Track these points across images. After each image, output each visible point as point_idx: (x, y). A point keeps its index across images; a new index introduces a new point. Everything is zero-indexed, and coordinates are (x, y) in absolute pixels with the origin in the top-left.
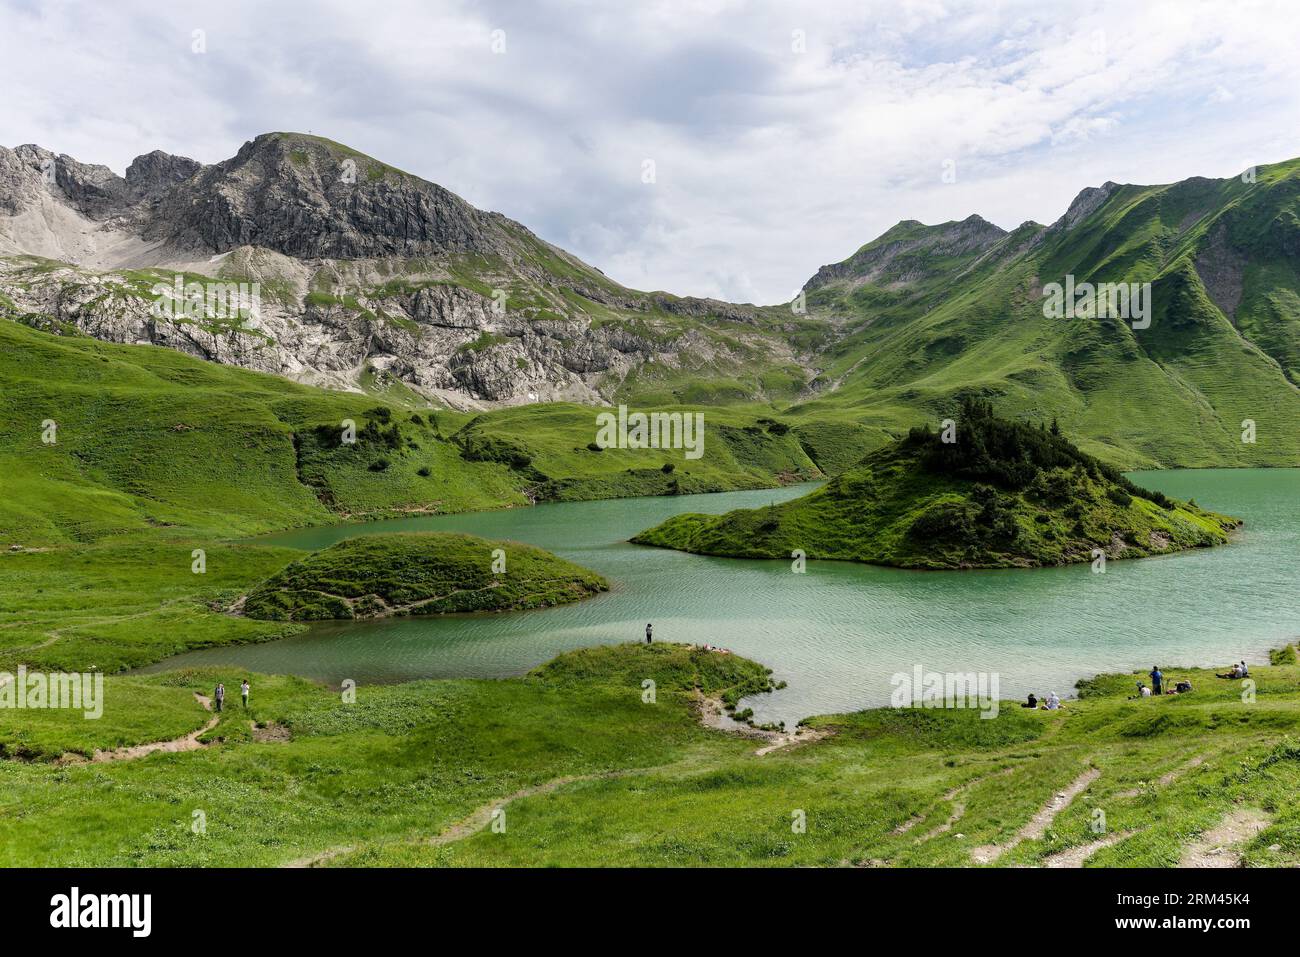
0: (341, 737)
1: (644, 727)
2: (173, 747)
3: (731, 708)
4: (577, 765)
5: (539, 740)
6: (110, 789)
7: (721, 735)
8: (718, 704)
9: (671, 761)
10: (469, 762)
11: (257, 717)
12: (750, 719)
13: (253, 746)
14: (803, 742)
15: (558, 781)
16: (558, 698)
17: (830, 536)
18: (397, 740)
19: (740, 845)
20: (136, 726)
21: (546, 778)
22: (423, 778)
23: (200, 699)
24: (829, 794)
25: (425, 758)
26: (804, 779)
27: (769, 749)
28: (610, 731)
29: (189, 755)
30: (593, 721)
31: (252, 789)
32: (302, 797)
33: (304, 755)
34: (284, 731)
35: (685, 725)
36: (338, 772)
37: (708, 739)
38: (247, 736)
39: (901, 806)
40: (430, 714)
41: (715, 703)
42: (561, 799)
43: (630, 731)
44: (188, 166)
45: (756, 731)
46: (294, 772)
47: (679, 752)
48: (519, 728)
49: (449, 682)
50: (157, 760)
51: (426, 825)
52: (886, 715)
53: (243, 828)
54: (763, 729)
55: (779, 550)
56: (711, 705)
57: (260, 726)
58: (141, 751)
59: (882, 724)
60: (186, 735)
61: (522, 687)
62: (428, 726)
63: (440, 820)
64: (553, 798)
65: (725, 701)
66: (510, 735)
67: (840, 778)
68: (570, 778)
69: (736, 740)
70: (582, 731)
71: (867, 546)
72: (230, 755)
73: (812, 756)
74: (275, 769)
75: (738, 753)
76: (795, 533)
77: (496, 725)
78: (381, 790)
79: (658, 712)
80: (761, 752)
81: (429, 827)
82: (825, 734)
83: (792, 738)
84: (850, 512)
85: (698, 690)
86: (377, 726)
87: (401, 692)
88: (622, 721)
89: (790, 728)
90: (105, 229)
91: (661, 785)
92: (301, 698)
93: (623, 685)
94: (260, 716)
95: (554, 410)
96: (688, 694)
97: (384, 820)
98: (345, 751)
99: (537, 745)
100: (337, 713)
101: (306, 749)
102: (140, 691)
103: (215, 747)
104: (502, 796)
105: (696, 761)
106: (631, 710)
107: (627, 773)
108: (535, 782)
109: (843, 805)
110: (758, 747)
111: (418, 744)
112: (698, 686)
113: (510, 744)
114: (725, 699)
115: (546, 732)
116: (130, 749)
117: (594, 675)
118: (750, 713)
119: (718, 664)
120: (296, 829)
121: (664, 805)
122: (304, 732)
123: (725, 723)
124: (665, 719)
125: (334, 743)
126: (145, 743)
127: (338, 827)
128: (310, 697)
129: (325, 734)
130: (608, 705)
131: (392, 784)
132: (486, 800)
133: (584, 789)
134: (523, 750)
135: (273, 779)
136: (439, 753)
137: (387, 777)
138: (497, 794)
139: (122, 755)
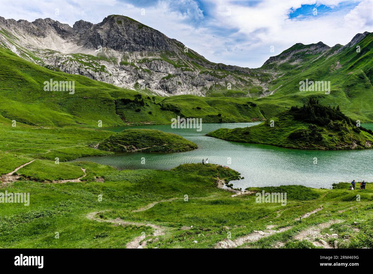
0: (117, 182)
1: (201, 186)
2: (73, 181)
3: (227, 183)
4: (180, 195)
5: (170, 187)
6: (53, 190)
7: (222, 190)
8: (223, 182)
9: (206, 196)
10: (150, 191)
11: (96, 175)
12: (232, 187)
13: (94, 183)
14: (246, 194)
15: (173, 199)
16: (178, 177)
17: (264, 137)
18: (132, 184)
19: (214, 219)
20: (64, 175)
21: (170, 197)
22: (137, 194)
23: (82, 169)
24: (245, 208)
25: (139, 190)
26: (241, 204)
27: (236, 195)
28: (190, 186)
29: (77, 184)
30: (187, 184)
31: (91, 193)
33: (107, 186)
34: (103, 179)
35: (213, 187)
36: (115, 191)
37: (219, 191)
38: (93, 180)
39: (264, 213)
40: (142, 178)
41: (222, 181)
42: (172, 203)
43: (196, 187)
44: (90, 24)
45: (233, 190)
46: (103, 190)
47: (209, 194)
48: (165, 184)
49: (149, 170)
50: (68, 184)
51: (134, 207)
52: (272, 189)
53: (85, 203)
54: (235, 190)
55: (248, 140)
56: (221, 182)
57: (97, 178)
58: (65, 182)
59: (270, 191)
60: (77, 179)
61: (169, 173)
62: (141, 181)
63: (138, 206)
64: (170, 203)
65: (225, 181)
66: (163, 185)
67: (252, 204)
68: (177, 198)
69: (226, 192)
70: (183, 186)
71: (275, 140)
72: (88, 184)
73: (247, 198)
74: (99, 189)
75: (226, 196)
76: (254, 136)
77: (160, 182)
78: (125, 197)
79: (205, 183)
80: (233, 196)
81: (135, 207)
82: (253, 192)
83: (243, 193)
84: (271, 130)
85: (218, 178)
86: (127, 180)
87: (136, 172)
88: (195, 184)
89: (243, 190)
90: (68, 42)
91: (202, 202)
92: (109, 171)
93: (197, 174)
94: (97, 175)
95: (188, 97)
96: (215, 178)
97: (123, 204)
98: (118, 186)
99: (170, 189)
100: (118, 176)
101: (108, 184)
102: (67, 166)
103: (84, 182)
104: (157, 201)
105: (213, 196)
106: (198, 181)
107: (193, 198)
108: (167, 198)
109: (248, 211)
110: (233, 194)
111: (138, 186)
112: (218, 176)
113: (162, 188)
114: (225, 180)
115: (173, 185)
116: (62, 181)
117: (189, 171)
118: (232, 185)
119: (225, 171)
121: (199, 207)
122: (108, 181)
123: (225, 187)
124: (207, 185)
125: (115, 183)
126: (66, 180)
127: (110, 205)
128: (112, 171)
129: (114, 181)
130: (192, 180)
131: (128, 195)
132: (152, 201)
133: (180, 201)
134: (166, 190)
135: (97, 191)
136: (143, 189)
137: (127, 193)
138: (155, 200)
139: (60, 182)
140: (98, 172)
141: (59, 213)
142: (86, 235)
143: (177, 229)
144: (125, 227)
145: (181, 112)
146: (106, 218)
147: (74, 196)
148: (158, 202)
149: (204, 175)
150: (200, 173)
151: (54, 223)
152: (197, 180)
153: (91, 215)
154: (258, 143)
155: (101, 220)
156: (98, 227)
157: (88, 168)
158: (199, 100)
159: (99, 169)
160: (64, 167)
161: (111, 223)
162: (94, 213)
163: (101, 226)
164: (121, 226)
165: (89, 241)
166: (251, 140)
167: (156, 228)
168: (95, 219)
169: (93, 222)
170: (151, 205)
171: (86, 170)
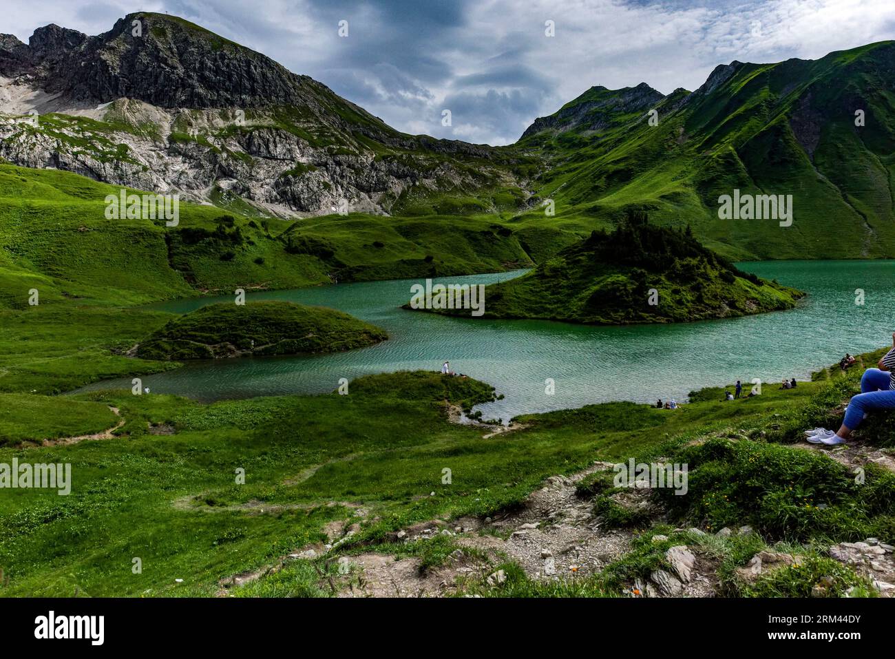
0: (209, 432)
1: (410, 423)
2: (96, 437)
3: (468, 411)
4: (366, 446)
5: (342, 431)
7: (460, 427)
8: (459, 409)
9: (428, 442)
10: (296, 445)
11: (152, 420)
12: (479, 417)
13: (150, 437)
14: (514, 430)
15: (354, 455)
16: (354, 406)
17: (537, 303)
18: (246, 433)
20: (69, 425)
21: (346, 453)
22: (265, 454)
23: (112, 409)
24: (525, 455)
25: (266, 443)
26: (511, 450)
27: (491, 435)
28: (388, 425)
29: (107, 442)
30: (377, 420)
31: (153, 461)
32: (186, 466)
33: (186, 442)
34: (171, 428)
35: (437, 422)
36: (209, 451)
37: (452, 430)
38: (146, 431)
40: (269, 417)
41: (457, 408)
42: (356, 464)
43: (401, 425)
44: (77, 37)
45: (482, 425)
46: (178, 452)
47: (432, 437)
48: (327, 424)
49: (281, 397)
50: (84, 445)
51: (268, 480)
52: (567, 414)
53: (149, 482)
54: (488, 423)
55: (502, 312)
56: (455, 409)
57: (155, 425)
58: (75, 440)
59: (564, 419)
60: (104, 431)
61: (329, 400)
62: (268, 424)
63: (278, 477)
64: (351, 463)
65: (463, 407)
66: (322, 429)
67: (533, 447)
68: (362, 453)
69: (470, 430)
70: (370, 426)
71: (561, 310)
72: (135, 442)
73: (519, 438)
74: (167, 450)
75: (471, 437)
76: (514, 301)
77: (313, 423)
78: (238, 461)
79: (419, 414)
80: (486, 437)
81: (271, 480)
82: (528, 425)
83: (507, 429)
84: (550, 287)
85: (446, 400)
86: (233, 424)
87: (248, 404)
88: (396, 420)
89: (505, 423)
90: (17, 83)
91: (420, 455)
92: (181, 408)
93: (398, 398)
94: (154, 419)
95: (349, 218)
96: (439, 403)
98: (213, 439)
99: (341, 434)
100: (206, 417)
101: (187, 438)
102: (70, 404)
103: (125, 438)
104: (318, 463)
106: (402, 413)
107: (399, 449)
108: (339, 456)
109: (532, 459)
110: (485, 434)
111: (261, 435)
113: (321, 434)
114: (463, 405)
115: (347, 427)
116: (68, 440)
117: (378, 392)
118: (479, 414)
119: (460, 384)
120: (184, 482)
121: (422, 464)
122: (186, 429)
123: (463, 420)
124: (424, 418)
125: (205, 434)
126: (77, 435)
127: (211, 481)
128: (186, 407)
129: (199, 429)
130: (387, 410)
131: (245, 458)
132: (307, 465)
133: (371, 459)
134: (331, 437)
135: (165, 456)
136: (276, 440)
137: (242, 453)
138: (314, 462)
139: (61, 443)
140: (154, 412)
141: (100, 507)
142: (192, 542)
143: (401, 502)
144: (277, 515)
145: (336, 257)
146: (223, 505)
147: (114, 469)
148: (321, 466)
149: (414, 398)
150: (405, 394)
151: (97, 527)
152: (400, 410)
153: (182, 503)
154: (525, 318)
155: (212, 508)
156: (212, 524)
157: (125, 404)
158: (378, 225)
159: (153, 406)
160: (64, 407)
161: (239, 512)
162: (187, 499)
163: (219, 521)
164: (266, 514)
165: (205, 551)
166: (509, 312)
167: (353, 506)
168: (197, 509)
169: (197, 515)
170: (307, 474)
171: (121, 408)
